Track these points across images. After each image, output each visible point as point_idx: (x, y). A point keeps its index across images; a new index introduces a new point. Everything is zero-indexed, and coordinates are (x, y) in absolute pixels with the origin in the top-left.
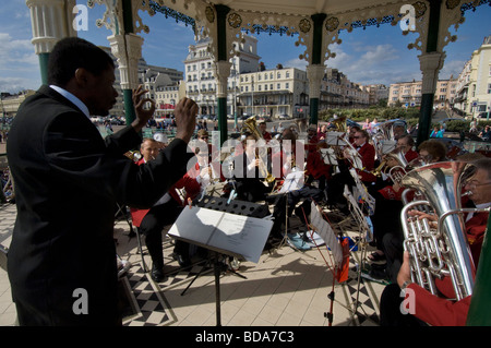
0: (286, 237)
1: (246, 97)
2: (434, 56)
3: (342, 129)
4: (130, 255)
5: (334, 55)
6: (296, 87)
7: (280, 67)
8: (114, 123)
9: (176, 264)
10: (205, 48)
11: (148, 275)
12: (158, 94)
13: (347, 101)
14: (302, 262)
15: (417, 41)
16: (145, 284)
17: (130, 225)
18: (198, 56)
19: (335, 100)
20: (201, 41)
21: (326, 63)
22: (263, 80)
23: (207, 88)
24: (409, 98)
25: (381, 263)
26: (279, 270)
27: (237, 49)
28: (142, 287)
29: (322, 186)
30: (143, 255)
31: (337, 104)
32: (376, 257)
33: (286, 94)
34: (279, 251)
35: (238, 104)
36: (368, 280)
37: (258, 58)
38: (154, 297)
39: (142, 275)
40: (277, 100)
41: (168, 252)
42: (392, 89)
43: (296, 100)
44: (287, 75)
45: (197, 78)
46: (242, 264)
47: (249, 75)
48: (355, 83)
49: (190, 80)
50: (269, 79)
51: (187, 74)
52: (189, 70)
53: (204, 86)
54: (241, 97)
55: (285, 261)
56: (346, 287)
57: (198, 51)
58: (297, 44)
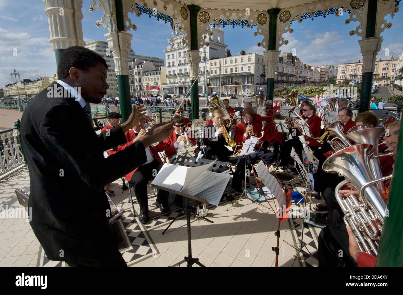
0: (245, 191)
1: (215, 79)
2: (372, 41)
3: (294, 104)
4: (123, 203)
5: (286, 42)
6: (257, 69)
7: (243, 53)
8: (110, 102)
9: (158, 210)
10: (181, 40)
11: (137, 219)
12: (144, 78)
13: (301, 79)
14: (258, 211)
15: (358, 28)
16: (135, 225)
17: (124, 180)
18: (175, 46)
19: (290, 79)
20: (178, 35)
21: (280, 49)
22: (229, 64)
23: (183, 72)
24: (355, 76)
25: (324, 212)
26: (239, 217)
27: (207, 40)
28: (132, 227)
29: (276, 150)
30: (133, 203)
31: (291, 83)
32: (320, 208)
33: (248, 76)
34: (240, 202)
35: (209, 85)
36: (313, 226)
37: (224, 47)
38: (141, 235)
39: (132, 219)
40: (241, 80)
41: (152, 201)
42: (340, 69)
43: (257, 80)
44: (249, 60)
45: (175, 64)
46: (210, 211)
47: (217, 61)
48: (308, 64)
49: (169, 66)
50: (234, 63)
51: (167, 62)
52: (169, 58)
53: (181, 70)
54: (211, 79)
55: (244, 210)
56: (294, 231)
57: (175, 42)
58: (256, 34)
